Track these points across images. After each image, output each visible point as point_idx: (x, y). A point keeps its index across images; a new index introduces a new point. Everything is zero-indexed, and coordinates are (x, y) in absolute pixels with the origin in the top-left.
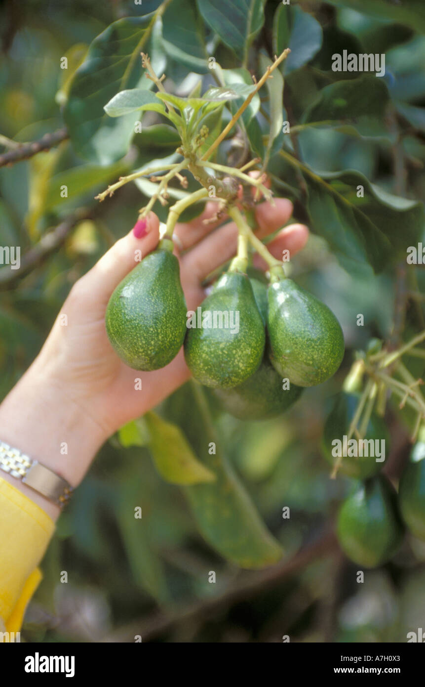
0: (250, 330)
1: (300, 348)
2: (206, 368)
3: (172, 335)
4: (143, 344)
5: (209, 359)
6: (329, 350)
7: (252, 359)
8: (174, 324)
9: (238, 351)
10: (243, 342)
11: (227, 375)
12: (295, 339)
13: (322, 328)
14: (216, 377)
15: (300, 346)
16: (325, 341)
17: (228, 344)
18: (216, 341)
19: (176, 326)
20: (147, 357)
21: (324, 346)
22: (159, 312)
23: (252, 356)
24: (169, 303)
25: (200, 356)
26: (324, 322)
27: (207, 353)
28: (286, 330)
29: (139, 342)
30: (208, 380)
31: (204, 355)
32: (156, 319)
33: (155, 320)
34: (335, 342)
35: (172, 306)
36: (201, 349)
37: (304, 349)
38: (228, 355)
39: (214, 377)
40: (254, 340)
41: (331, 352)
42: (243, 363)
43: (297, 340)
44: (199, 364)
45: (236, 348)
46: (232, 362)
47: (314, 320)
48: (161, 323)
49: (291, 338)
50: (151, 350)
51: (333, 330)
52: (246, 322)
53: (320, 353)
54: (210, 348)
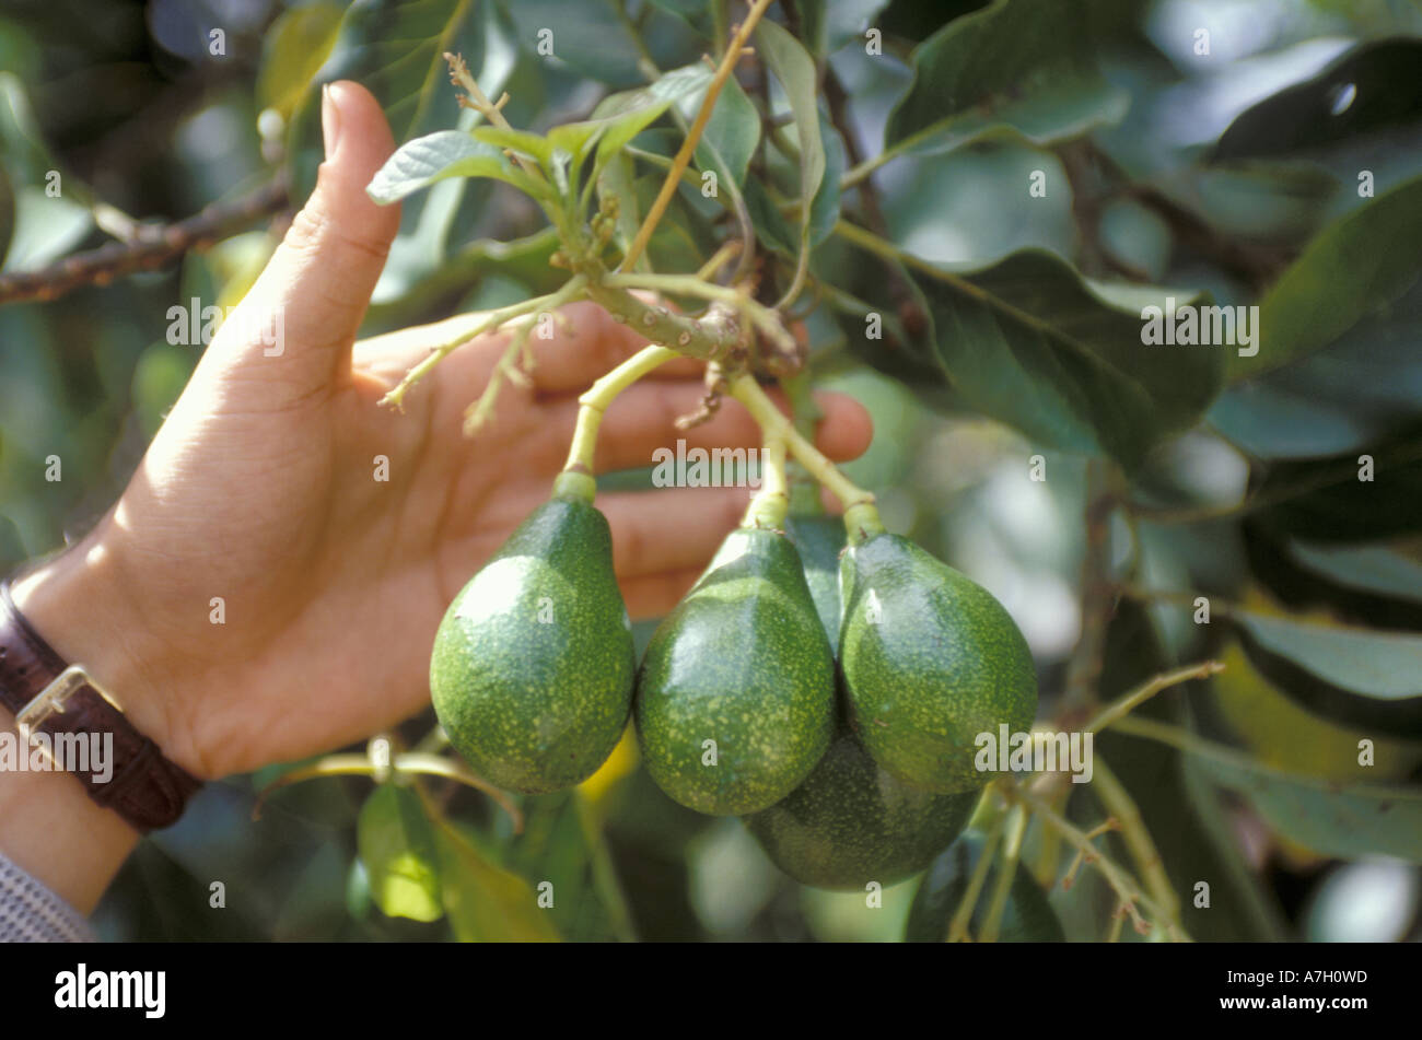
0: (784, 661)
1: (913, 696)
2: (681, 763)
3: (589, 701)
4: (513, 727)
5: (686, 741)
6: (987, 696)
7: (795, 732)
8: (590, 671)
9: (756, 714)
10: (765, 694)
11: (734, 777)
12: (898, 676)
13: (963, 644)
14: (708, 784)
15: (912, 692)
16: (975, 676)
17: (728, 700)
18: (698, 696)
19: (597, 678)
20: (528, 760)
21: (973, 687)
22: (549, 646)
23: (796, 726)
24: (575, 622)
25: (664, 736)
26: (968, 629)
27: (678, 727)
28: (877, 657)
29: (504, 723)
30: (691, 793)
31: (672, 733)
32: (542, 663)
33: (538, 667)
34: (1004, 676)
35: (584, 628)
36: (665, 718)
37: (921, 700)
38: (729, 727)
39: (703, 784)
40: (797, 687)
41: (993, 701)
42: (772, 745)
43: (902, 678)
44: (665, 757)
45: (748, 708)
46: (741, 743)
47: (941, 625)
48: (553, 671)
49: (888, 674)
50: (534, 741)
51: (995, 648)
52: (773, 644)
53: (962, 705)
54: (685, 714)
